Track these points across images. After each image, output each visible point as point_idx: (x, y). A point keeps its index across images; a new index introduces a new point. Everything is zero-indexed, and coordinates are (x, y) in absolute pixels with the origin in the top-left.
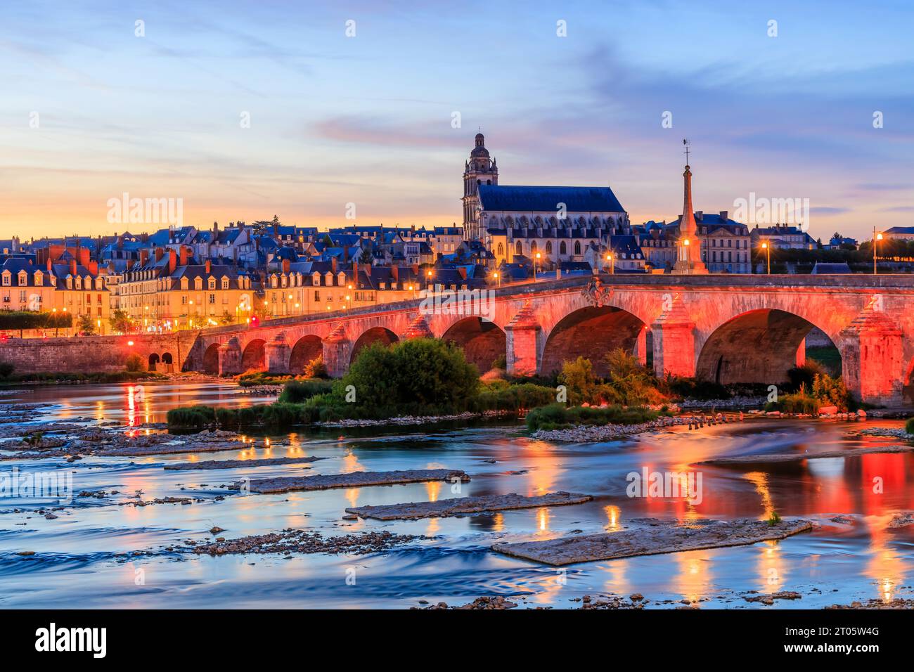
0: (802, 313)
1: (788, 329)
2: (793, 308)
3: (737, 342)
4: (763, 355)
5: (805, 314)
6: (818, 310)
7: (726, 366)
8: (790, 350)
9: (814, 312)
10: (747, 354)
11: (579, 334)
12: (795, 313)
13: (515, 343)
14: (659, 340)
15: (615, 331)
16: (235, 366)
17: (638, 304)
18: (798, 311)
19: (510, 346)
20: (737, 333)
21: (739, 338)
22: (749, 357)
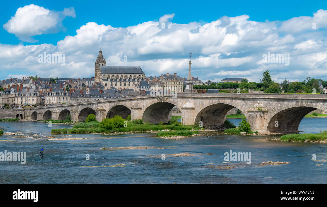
0: (233, 105)
1: (224, 109)
2: (230, 103)
3: (208, 113)
4: (215, 117)
5: (234, 105)
6: (239, 104)
7: (204, 120)
8: (223, 115)
9: (237, 104)
10: (210, 116)
11: (154, 110)
12: (230, 105)
13: (134, 113)
14: (184, 112)
15: (164, 109)
16: (41, 118)
17: (176, 102)
18: (232, 104)
19: (133, 113)
20: (208, 110)
21: (209, 112)
22: (211, 117)
